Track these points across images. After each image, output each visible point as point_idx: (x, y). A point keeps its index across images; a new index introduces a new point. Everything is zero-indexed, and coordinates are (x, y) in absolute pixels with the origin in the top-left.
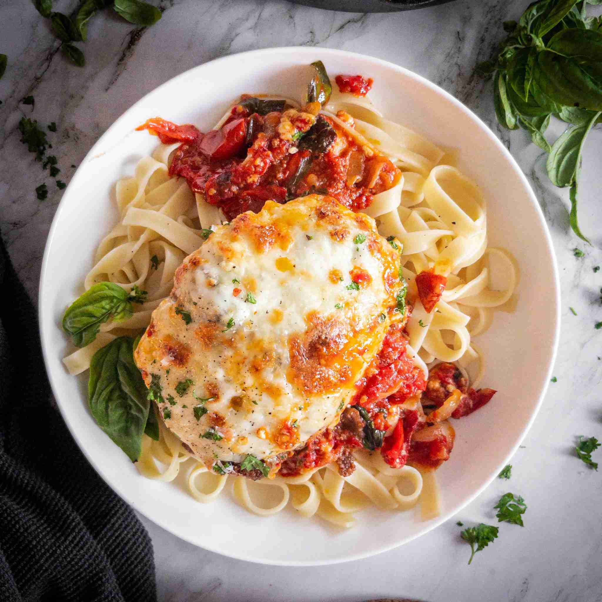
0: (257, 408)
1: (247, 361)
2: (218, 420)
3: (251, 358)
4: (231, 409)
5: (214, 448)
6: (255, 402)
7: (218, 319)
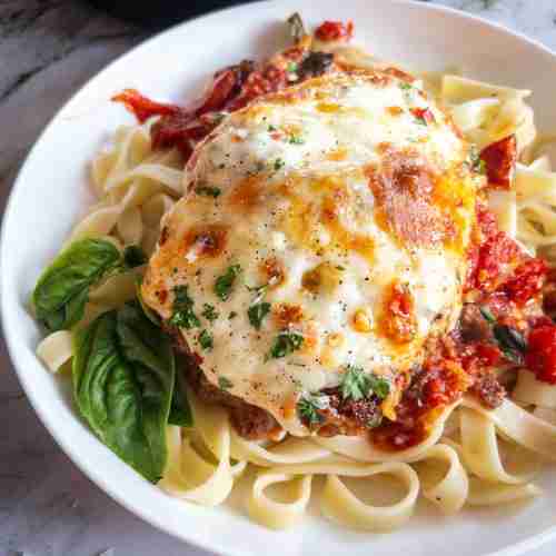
0: (346, 276)
1: (314, 209)
2: (290, 314)
3: (319, 201)
4: (306, 292)
5: (291, 370)
6: (340, 268)
7: (260, 166)
